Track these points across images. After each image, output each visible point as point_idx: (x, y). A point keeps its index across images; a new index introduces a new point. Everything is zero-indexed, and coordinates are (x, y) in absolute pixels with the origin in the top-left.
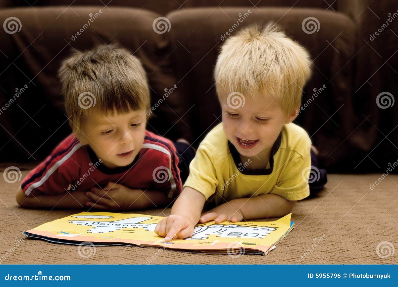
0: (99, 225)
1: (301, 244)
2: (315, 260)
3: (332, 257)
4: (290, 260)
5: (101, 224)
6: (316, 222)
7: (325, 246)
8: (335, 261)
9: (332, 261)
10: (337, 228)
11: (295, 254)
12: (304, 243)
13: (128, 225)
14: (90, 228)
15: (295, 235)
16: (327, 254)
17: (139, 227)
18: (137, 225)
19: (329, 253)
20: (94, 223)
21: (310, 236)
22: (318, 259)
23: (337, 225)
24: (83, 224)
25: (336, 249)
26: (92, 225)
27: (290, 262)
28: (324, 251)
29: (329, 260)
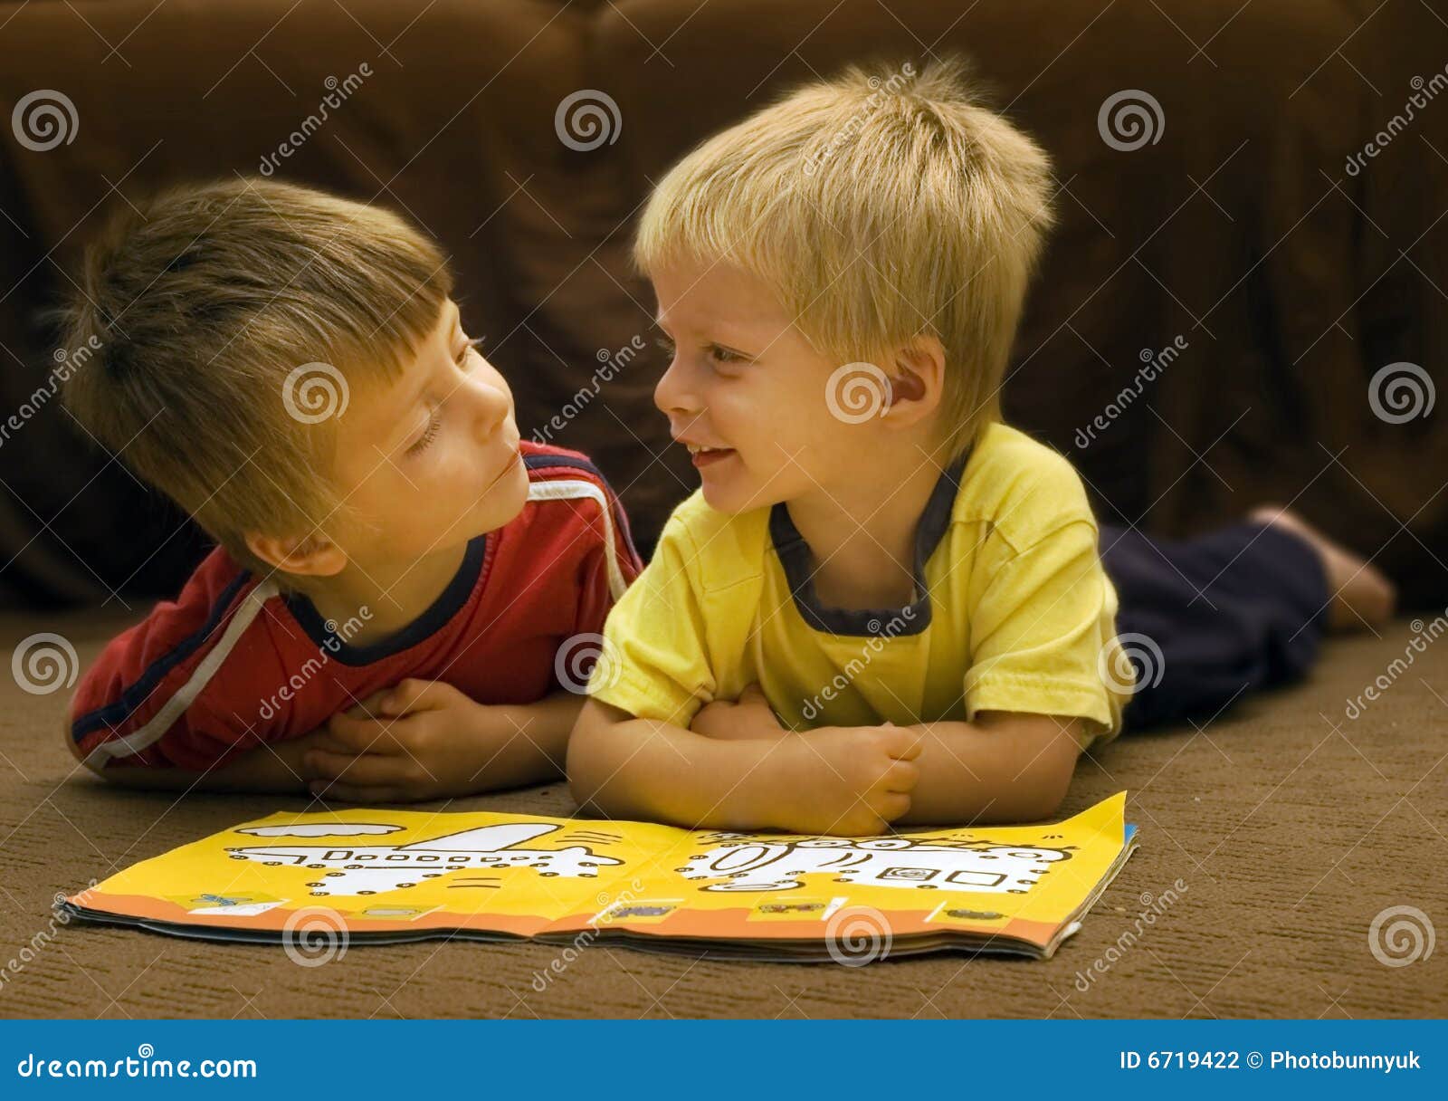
0: (351, 861)
1: (1191, 909)
2: (1254, 972)
3: (1321, 958)
4: (1151, 972)
5: (358, 858)
6: (1239, 818)
7: (1286, 913)
8: (1335, 971)
9: (1321, 971)
10: (1327, 838)
11: (1169, 947)
12: (1201, 904)
13: (468, 859)
14: (317, 875)
15: (1162, 874)
16: (1297, 943)
17: (512, 863)
18: (506, 857)
19: (1304, 938)
20: (330, 854)
21: (1222, 875)
22: (1265, 964)
23: (1327, 829)
24: (289, 862)
25: (1332, 924)
26: (324, 862)
27: (1152, 980)
28: (1285, 932)
29: (1311, 969)
